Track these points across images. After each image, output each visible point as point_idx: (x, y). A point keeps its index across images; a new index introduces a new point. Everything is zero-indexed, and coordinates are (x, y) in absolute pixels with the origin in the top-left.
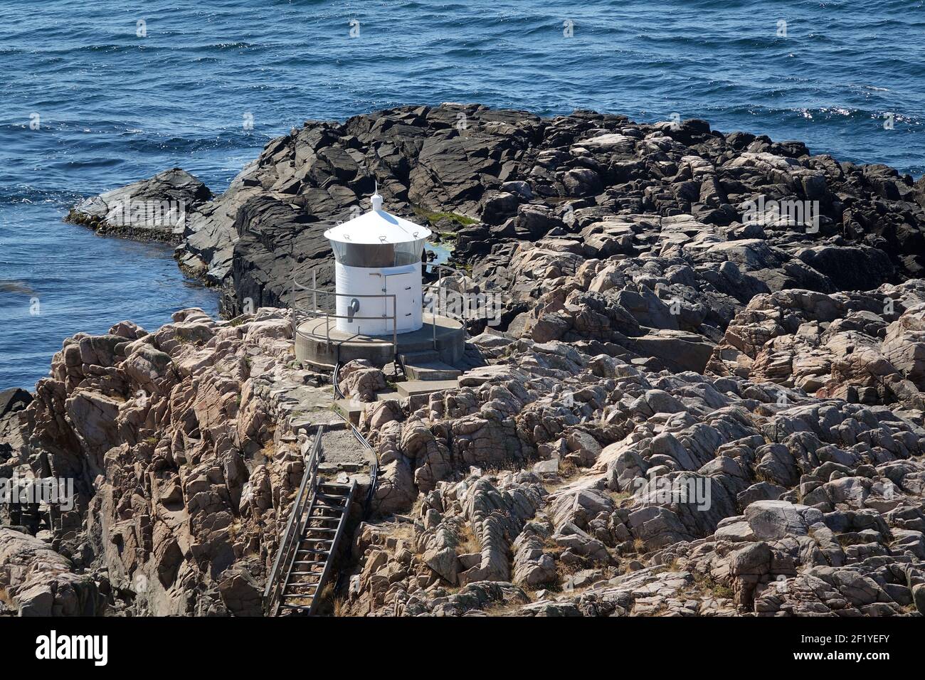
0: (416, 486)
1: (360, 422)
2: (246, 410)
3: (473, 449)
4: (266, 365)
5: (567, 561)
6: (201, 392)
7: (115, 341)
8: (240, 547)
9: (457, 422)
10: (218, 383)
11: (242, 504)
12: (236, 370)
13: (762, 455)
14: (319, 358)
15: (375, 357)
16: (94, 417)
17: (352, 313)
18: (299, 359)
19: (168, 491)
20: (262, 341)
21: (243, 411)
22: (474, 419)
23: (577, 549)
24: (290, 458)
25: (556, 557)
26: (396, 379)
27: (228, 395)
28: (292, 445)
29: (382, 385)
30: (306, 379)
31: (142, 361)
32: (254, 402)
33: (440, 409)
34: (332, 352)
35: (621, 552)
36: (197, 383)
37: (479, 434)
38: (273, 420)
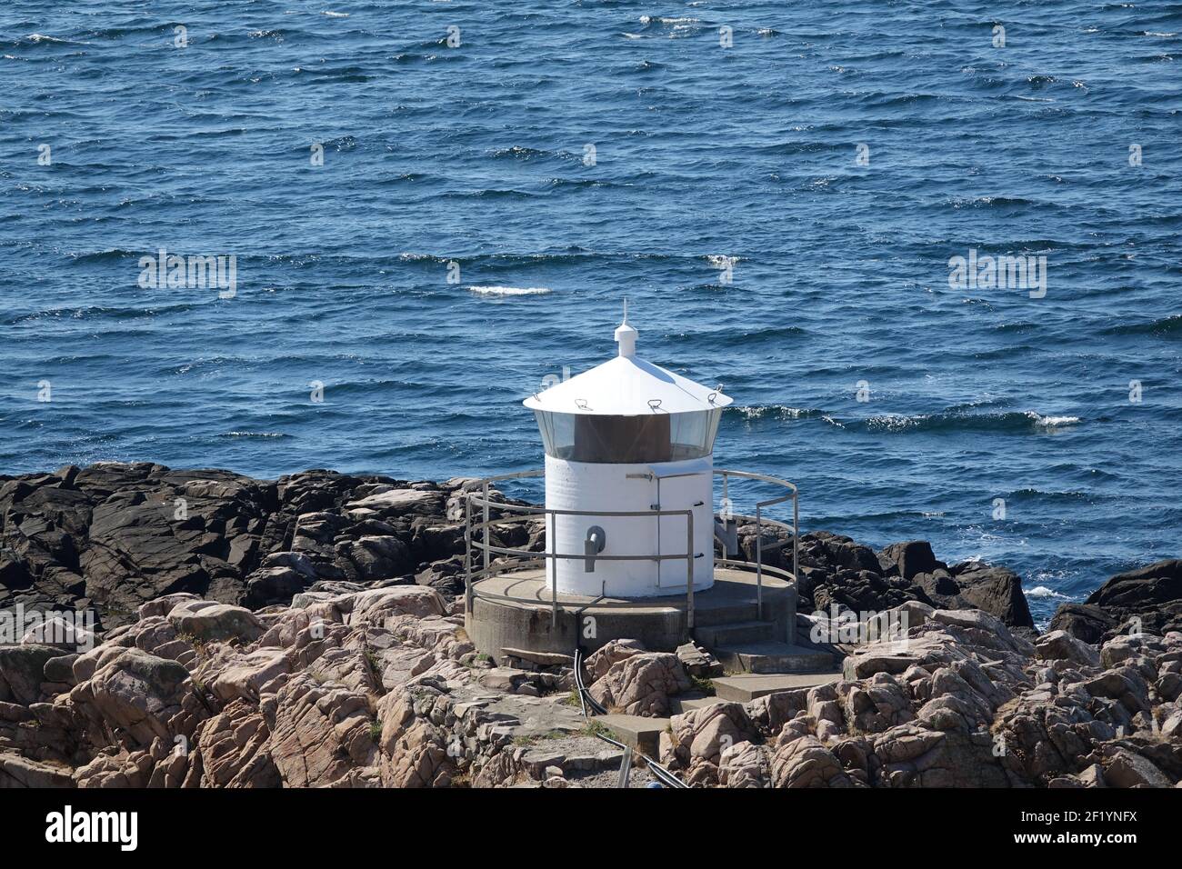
1: (663, 751)
2: (399, 745)
4: (415, 664)
6: (284, 721)
7: (42, 656)
9: (881, 738)
10: (325, 700)
12: (357, 675)
14: (533, 640)
15: (649, 633)
17: (594, 551)
18: (483, 648)
20: (393, 623)
21: (390, 749)
22: (914, 731)
26: (707, 672)
27: (348, 723)
29: (684, 684)
30: (515, 681)
31: (127, 681)
32: (419, 730)
33: (836, 715)
34: (564, 629)
36: (273, 705)
37: (931, 759)
38: (461, 761)
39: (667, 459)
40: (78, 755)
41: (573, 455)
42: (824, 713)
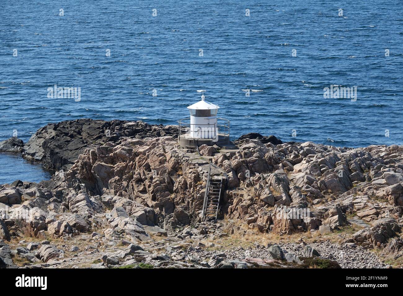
0: (239, 179)
1: (213, 162)
2: (170, 161)
3: (255, 167)
4: (171, 148)
5: (309, 196)
6: (150, 157)
7: (108, 148)
8: (178, 202)
9: (248, 159)
10: (157, 154)
11: (175, 188)
12: (162, 150)
13: (351, 164)
14: (190, 144)
15: (208, 143)
16: (103, 170)
18: (181, 146)
19: (141, 188)
20: (166, 142)
21: (168, 162)
22: (253, 158)
23: (312, 193)
24: (194, 173)
25: (306, 195)
26: (218, 149)
27: (161, 157)
28: (193, 169)
29: (215, 151)
30: (188, 151)
31: (123, 151)
32: (173, 158)
33: (241, 156)
34: (195, 143)
35: (324, 193)
36: (148, 155)
37: (256, 163)
38: (180, 163)
39: (210, 116)
40: (114, 163)
41: (196, 116)
42: (239, 156)
